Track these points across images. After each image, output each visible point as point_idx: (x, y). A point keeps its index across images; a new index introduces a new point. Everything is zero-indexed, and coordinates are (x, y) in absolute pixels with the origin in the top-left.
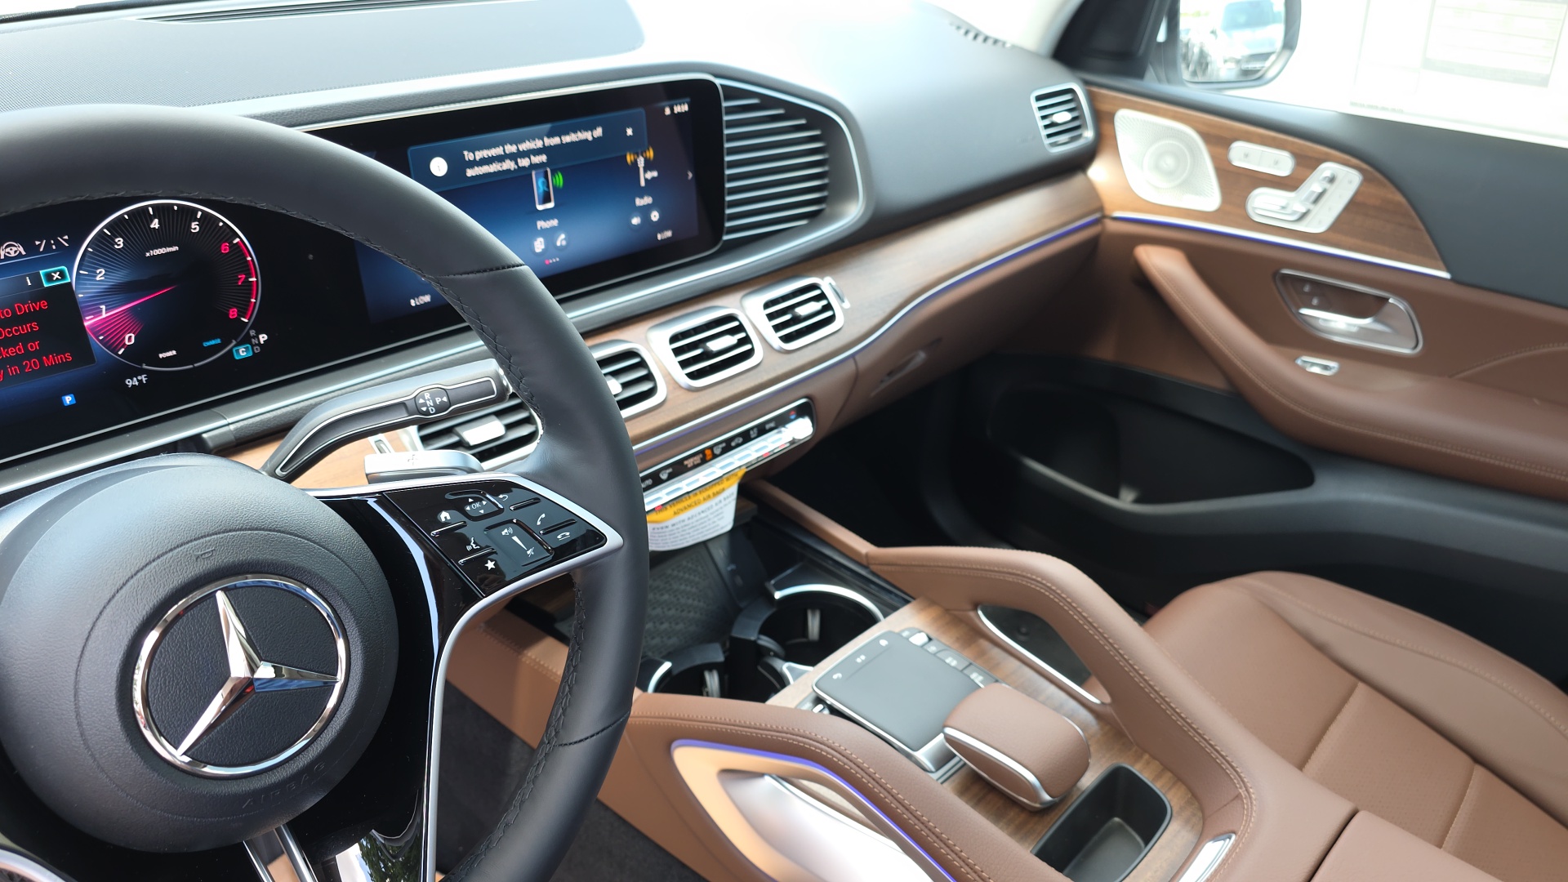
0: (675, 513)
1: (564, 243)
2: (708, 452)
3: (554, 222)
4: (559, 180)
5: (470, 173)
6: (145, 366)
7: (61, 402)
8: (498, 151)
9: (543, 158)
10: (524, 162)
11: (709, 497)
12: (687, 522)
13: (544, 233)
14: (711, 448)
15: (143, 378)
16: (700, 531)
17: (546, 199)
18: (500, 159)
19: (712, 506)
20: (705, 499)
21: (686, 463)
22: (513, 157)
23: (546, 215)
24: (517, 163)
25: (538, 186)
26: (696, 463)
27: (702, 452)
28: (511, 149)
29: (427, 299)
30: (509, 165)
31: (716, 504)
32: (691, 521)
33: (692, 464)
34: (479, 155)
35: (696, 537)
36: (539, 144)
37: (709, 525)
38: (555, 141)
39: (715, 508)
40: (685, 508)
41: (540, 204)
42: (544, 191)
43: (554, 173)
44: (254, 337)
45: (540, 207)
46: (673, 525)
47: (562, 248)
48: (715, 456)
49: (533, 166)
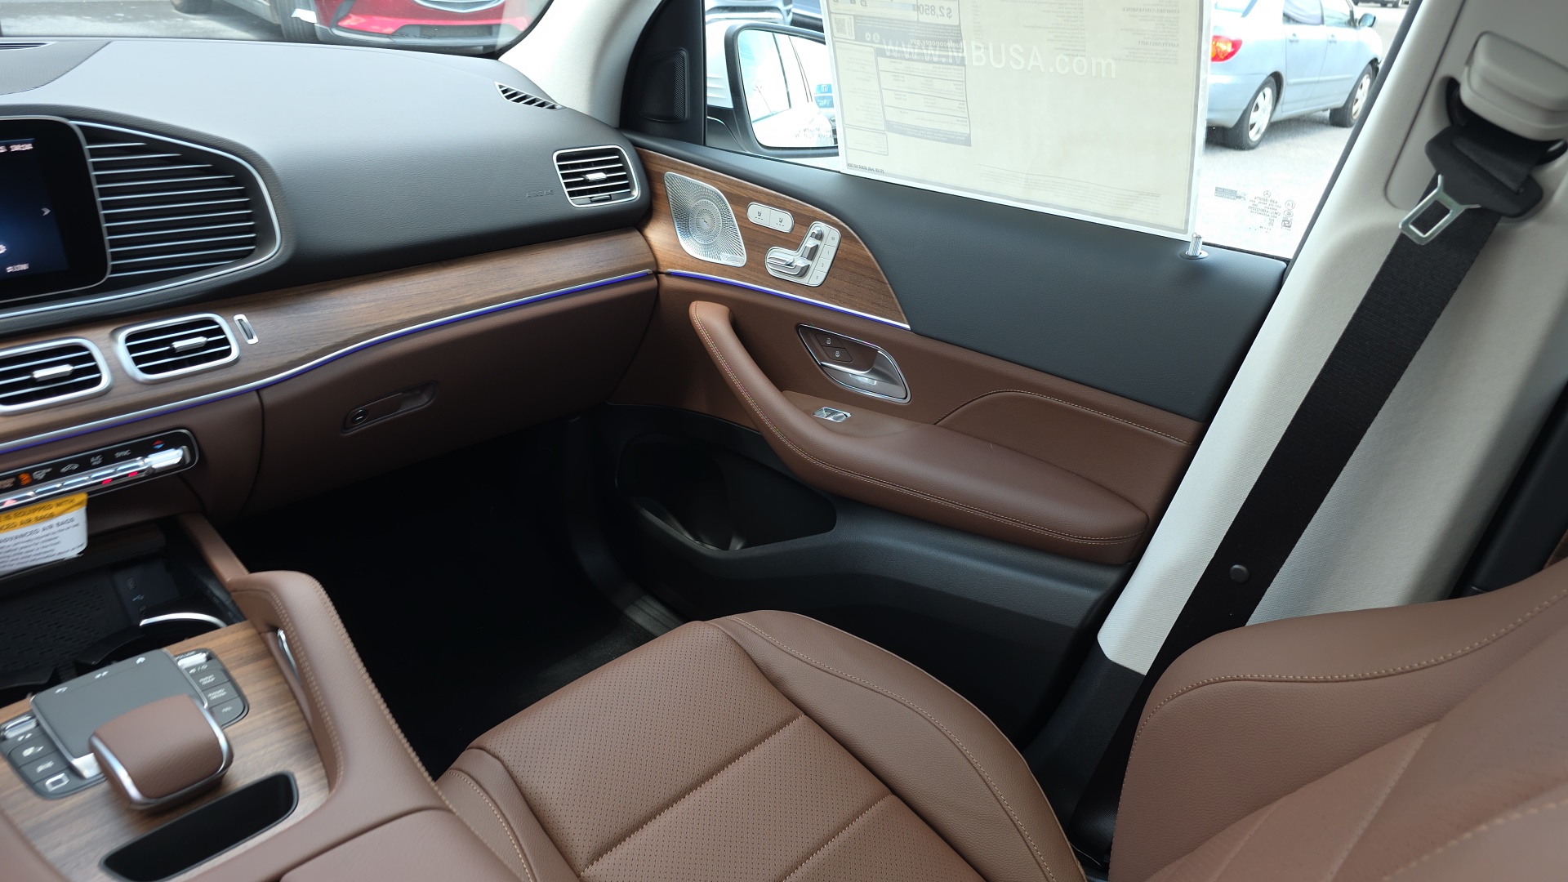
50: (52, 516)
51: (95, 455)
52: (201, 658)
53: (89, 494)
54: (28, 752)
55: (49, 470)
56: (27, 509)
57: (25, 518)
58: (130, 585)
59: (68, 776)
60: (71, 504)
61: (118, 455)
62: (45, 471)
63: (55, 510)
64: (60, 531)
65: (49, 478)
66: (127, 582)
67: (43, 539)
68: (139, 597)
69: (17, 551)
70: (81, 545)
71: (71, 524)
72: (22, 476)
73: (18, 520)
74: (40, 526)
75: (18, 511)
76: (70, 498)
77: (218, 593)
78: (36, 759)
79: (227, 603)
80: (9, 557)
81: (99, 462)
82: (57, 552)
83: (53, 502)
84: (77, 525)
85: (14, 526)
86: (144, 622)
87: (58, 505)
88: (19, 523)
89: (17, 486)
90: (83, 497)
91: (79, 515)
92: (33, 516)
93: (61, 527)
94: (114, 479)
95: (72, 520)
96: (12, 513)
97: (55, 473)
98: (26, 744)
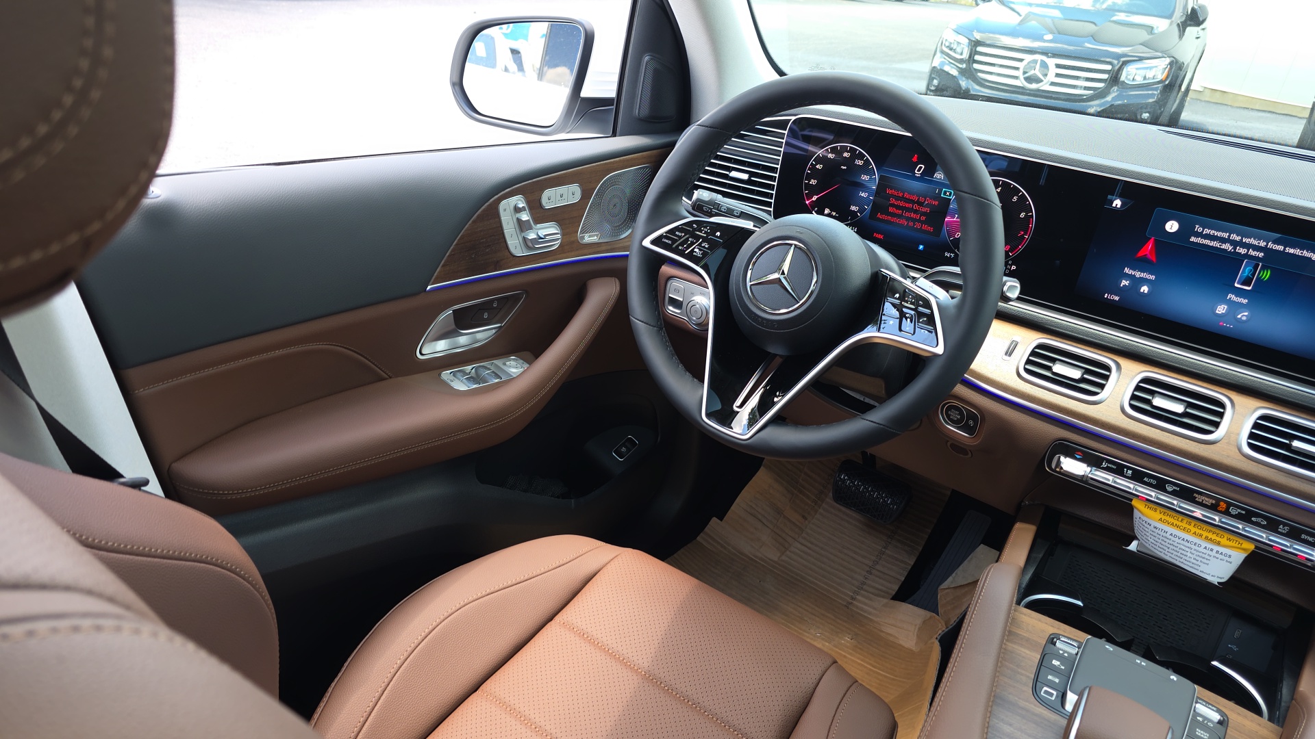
0: (1161, 519)
1: (1244, 318)
2: (1223, 506)
3: (1245, 301)
4: (1266, 275)
5: (1193, 239)
6: (956, 250)
7: (918, 247)
8: (1226, 235)
9: (1261, 255)
10: (1243, 251)
11: (1201, 536)
12: (1168, 535)
13: (1230, 303)
14: (1229, 505)
15: (952, 255)
16: (1179, 554)
17: (1247, 282)
18: (1223, 240)
19: (1200, 546)
20: (1195, 533)
21: (1195, 495)
22: (1235, 244)
23: (1240, 292)
24: (1235, 249)
25: (1245, 270)
26: (1204, 502)
27: (1218, 500)
28: (1235, 237)
29: (1117, 298)
30: (1227, 247)
31: (1206, 548)
32: (1173, 538)
33: (1201, 501)
34: (1207, 231)
35: (1173, 556)
36: (1263, 244)
37: (1190, 557)
38: (1281, 248)
39: (1201, 549)
40: (1172, 524)
41: (1238, 283)
42: (1248, 276)
43: (1263, 268)
44: (1010, 265)
45: (1236, 285)
46: (1155, 528)
47: (1240, 321)
48: (1226, 513)
49: (1247, 256)
50: (1219, 544)
51: (1285, 525)
52: (1216, 717)
53: (1256, 547)
54: (1056, 663)
55: (1244, 512)
56: (1205, 527)
57: (1198, 531)
58: (1237, 634)
59: (1057, 696)
60: (1236, 545)
61: (1303, 536)
62: (1239, 511)
63: (1224, 541)
64: (1214, 557)
65: (1239, 517)
66: (1237, 631)
67: (1201, 554)
68: (1235, 648)
69: (1175, 549)
70: (1221, 578)
71: (1227, 558)
72: (1222, 503)
73: (1193, 530)
74: (1204, 544)
75: (1199, 523)
76: (1241, 541)
77: (1285, 691)
78: (1055, 671)
79: (1283, 704)
80: (1169, 548)
81: (1283, 531)
82: (1200, 569)
83: (1227, 535)
84: (1231, 563)
85: (1188, 531)
86: (1215, 663)
87: (1229, 539)
88: (1193, 532)
89: (1214, 508)
90: (1251, 547)
91: (1238, 557)
92: (1205, 534)
93: (1217, 555)
94: (1282, 550)
95: (1230, 556)
96: (1193, 522)
97: (1246, 517)
98: (1060, 657)
